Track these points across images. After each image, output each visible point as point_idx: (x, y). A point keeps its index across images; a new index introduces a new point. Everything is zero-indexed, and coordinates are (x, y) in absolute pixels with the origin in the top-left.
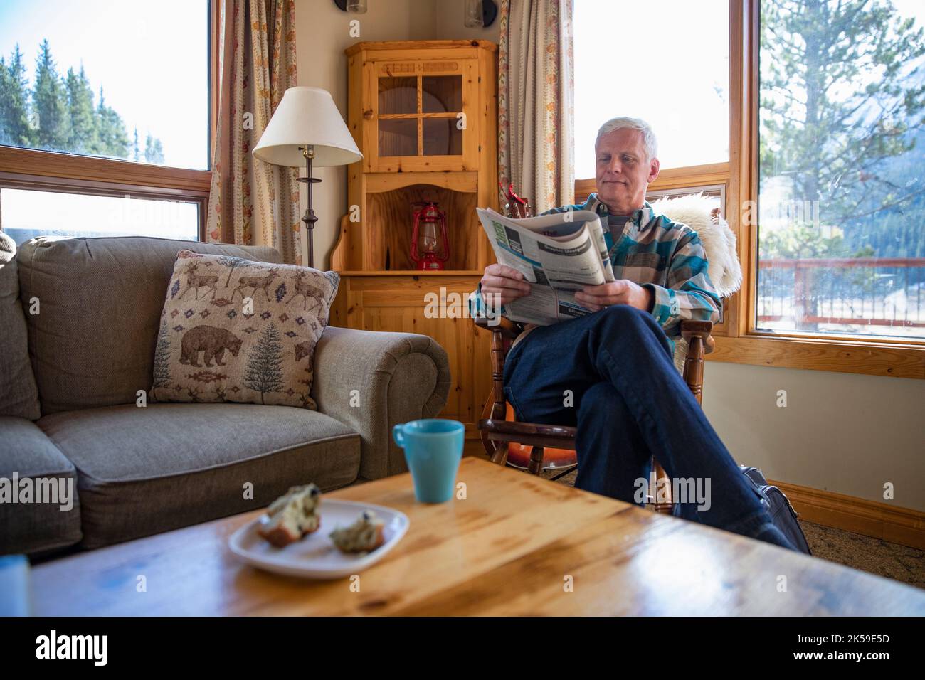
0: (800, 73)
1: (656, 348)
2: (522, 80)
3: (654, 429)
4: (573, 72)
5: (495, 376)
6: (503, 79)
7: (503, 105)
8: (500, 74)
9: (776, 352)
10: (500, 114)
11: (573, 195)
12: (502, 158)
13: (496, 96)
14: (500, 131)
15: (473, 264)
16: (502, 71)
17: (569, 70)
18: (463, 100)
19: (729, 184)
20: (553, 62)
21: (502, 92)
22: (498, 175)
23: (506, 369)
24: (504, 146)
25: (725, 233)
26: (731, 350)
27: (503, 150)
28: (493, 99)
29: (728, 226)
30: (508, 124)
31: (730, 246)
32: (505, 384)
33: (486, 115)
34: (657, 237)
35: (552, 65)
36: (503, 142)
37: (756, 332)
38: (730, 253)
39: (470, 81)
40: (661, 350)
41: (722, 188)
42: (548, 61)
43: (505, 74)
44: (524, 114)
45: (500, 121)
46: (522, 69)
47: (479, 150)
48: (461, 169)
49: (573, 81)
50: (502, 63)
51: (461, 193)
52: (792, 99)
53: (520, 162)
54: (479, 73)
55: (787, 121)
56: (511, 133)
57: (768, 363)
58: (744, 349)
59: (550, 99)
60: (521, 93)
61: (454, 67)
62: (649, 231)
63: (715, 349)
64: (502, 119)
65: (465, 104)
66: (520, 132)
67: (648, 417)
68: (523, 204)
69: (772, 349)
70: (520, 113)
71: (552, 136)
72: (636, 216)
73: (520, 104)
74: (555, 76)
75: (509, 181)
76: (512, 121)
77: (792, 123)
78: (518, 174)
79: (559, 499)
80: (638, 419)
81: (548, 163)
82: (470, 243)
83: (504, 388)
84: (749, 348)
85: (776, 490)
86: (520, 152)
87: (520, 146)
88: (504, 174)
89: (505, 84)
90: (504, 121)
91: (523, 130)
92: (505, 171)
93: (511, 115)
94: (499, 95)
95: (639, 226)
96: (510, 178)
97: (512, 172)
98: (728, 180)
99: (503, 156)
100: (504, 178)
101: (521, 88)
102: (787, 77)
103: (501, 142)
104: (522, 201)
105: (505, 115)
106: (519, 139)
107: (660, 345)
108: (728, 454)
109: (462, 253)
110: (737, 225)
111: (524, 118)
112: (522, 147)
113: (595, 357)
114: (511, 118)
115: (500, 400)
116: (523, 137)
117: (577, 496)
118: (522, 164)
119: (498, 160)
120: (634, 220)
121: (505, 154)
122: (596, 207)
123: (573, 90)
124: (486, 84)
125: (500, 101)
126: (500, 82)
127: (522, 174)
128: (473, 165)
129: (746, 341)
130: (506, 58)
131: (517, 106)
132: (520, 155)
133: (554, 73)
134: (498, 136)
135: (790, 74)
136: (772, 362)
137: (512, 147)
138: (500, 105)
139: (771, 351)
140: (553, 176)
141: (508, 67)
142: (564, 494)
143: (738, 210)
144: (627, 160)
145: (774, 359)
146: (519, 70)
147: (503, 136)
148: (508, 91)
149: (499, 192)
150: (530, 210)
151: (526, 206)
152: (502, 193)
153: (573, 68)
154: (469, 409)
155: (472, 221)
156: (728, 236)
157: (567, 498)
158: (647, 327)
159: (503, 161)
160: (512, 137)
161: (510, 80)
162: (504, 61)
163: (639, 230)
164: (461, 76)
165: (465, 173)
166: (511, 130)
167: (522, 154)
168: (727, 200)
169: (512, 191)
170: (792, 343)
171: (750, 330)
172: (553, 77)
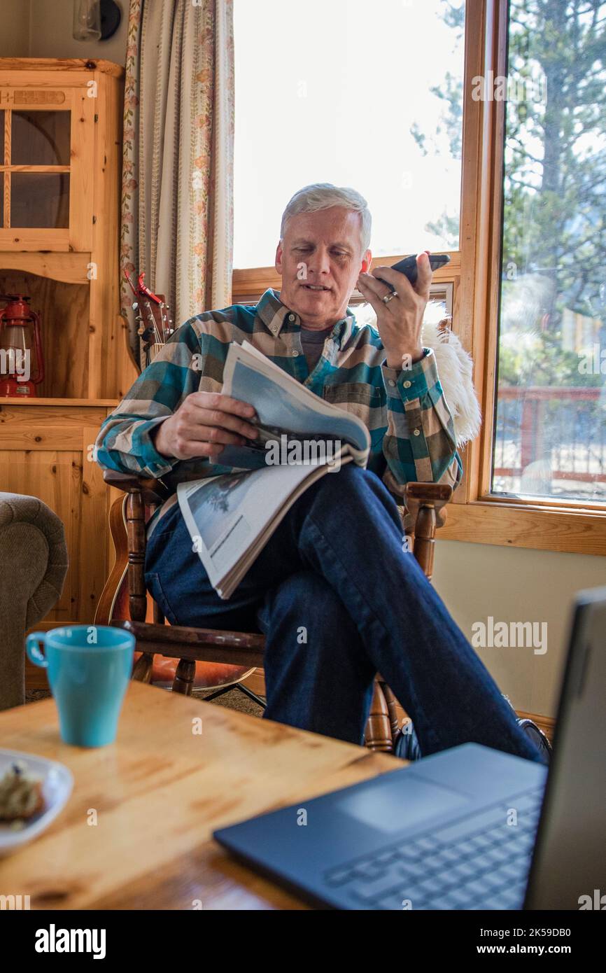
0: (536, 116)
1: (386, 525)
2: (159, 122)
3: (386, 640)
4: (233, 113)
5: (131, 557)
6: (131, 118)
7: (129, 156)
8: (126, 111)
9: (522, 526)
10: (125, 170)
11: (230, 291)
12: (126, 234)
13: (120, 143)
14: (124, 195)
15: (78, 389)
16: (128, 107)
17: (227, 110)
18: (72, 148)
19: (459, 283)
20: (205, 96)
21: (128, 138)
22: (120, 259)
23: (149, 549)
24: (129, 216)
25: (458, 354)
26: (457, 522)
27: (127, 222)
28: (115, 147)
29: (460, 345)
30: (136, 185)
31: (464, 374)
32: (148, 569)
33: (103, 170)
34: (367, 360)
35: (204, 101)
36: (128, 210)
37: (491, 496)
38: (465, 384)
39: (82, 120)
40: (392, 527)
41: (449, 288)
42: (199, 95)
43: (133, 111)
44: (161, 171)
45: (124, 181)
46: (160, 105)
47: (94, 222)
48: (67, 249)
49: (233, 125)
50: (129, 95)
51: (62, 283)
52: (524, 155)
53: (153, 242)
54: (96, 107)
55: (517, 186)
56: (141, 198)
57: (510, 542)
58: (476, 522)
59: (200, 151)
60: (157, 141)
61: (60, 98)
62: (352, 350)
63: (447, 522)
64: (128, 178)
65: (74, 154)
66: (154, 198)
67: (377, 623)
68: (157, 304)
69: (515, 521)
70: (155, 170)
71: (201, 205)
72: (337, 330)
73: (156, 156)
74: (207, 118)
75: (135, 268)
76: (142, 180)
77: (525, 189)
78: (149, 259)
79: (265, 741)
80: (360, 627)
81: (196, 245)
82: (74, 358)
83: (146, 574)
84: (483, 520)
85: (531, 725)
86: (153, 227)
87: (153, 217)
88: (128, 257)
89: (132, 127)
90: (131, 180)
91: (159, 195)
92: (130, 253)
93: (141, 171)
94: (125, 141)
95: (340, 344)
96: (138, 264)
97: (141, 255)
98: (458, 278)
99: (128, 232)
100: (128, 264)
101: (157, 133)
102: (519, 121)
103: (125, 211)
104: (157, 299)
105: (132, 171)
106: (153, 207)
107: (391, 520)
108: (489, 676)
109: (62, 371)
110: (470, 343)
111: (160, 177)
112: (157, 220)
113: (298, 535)
114: (141, 176)
115: (139, 593)
116: (158, 205)
117: (291, 736)
118: (156, 245)
119: (120, 237)
120: (335, 335)
121: (130, 229)
122: (284, 316)
123: (233, 138)
124: (105, 125)
125: (124, 150)
126: (126, 122)
127: (155, 258)
128: (83, 245)
129: (478, 510)
130: (135, 87)
131: (150, 159)
132: (153, 232)
133: (206, 113)
134: (120, 202)
135: (522, 119)
136: (515, 541)
137: (141, 219)
138: (124, 156)
139: (515, 524)
140: (202, 264)
141: (137, 101)
142: (270, 734)
143: (470, 322)
144: (338, 254)
145: (518, 537)
146: (154, 106)
147: (129, 202)
148: (137, 136)
149: (120, 285)
150: (168, 311)
151: (162, 307)
152: (125, 285)
153: (233, 105)
154: (73, 600)
155: (78, 324)
156: (461, 359)
157: (277, 739)
158: (373, 494)
159: (127, 239)
160: (141, 204)
161: (141, 120)
162: (131, 92)
163: (339, 350)
164: (70, 112)
165: (73, 255)
166: (141, 194)
167: (157, 230)
168: (455, 305)
169: (142, 284)
170: (545, 514)
171: (483, 494)
172: (204, 118)
